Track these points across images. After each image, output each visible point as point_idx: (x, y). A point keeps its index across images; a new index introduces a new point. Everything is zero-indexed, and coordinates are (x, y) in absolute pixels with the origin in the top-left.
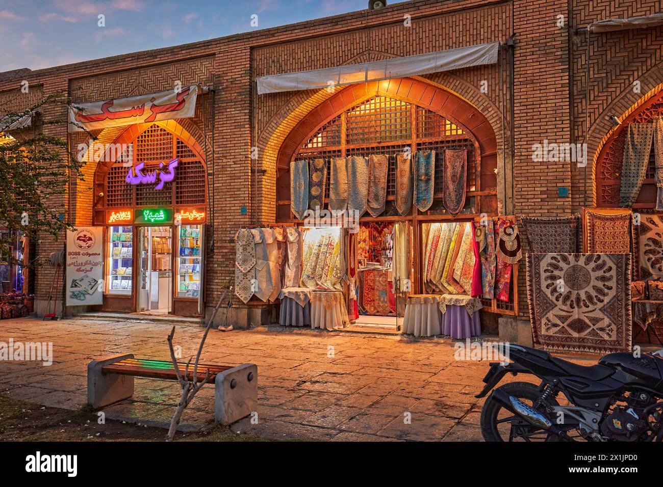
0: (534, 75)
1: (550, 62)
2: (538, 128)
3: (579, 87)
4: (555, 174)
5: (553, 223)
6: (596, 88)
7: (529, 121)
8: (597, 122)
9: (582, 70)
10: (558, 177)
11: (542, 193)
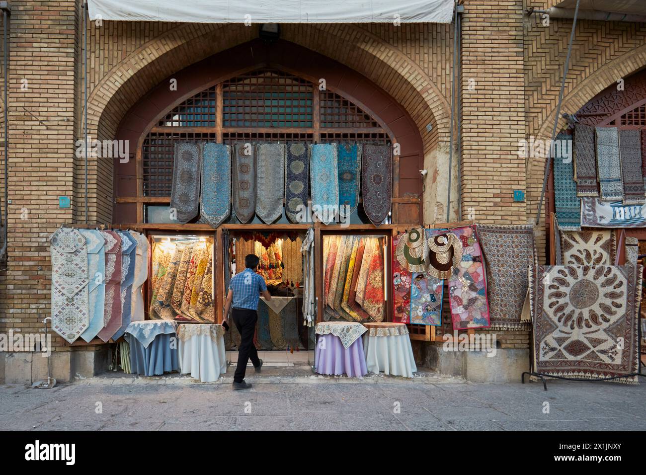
0: (486, 54)
1: (504, 42)
2: (491, 118)
3: (531, 78)
4: (510, 174)
5: (509, 233)
6: (548, 80)
7: (480, 109)
8: (549, 119)
9: (533, 59)
10: (513, 178)
11: (495, 195)
